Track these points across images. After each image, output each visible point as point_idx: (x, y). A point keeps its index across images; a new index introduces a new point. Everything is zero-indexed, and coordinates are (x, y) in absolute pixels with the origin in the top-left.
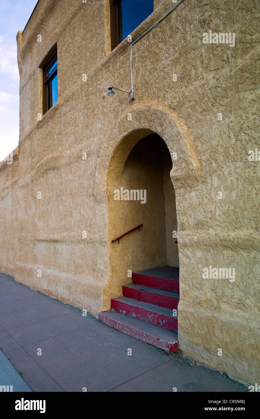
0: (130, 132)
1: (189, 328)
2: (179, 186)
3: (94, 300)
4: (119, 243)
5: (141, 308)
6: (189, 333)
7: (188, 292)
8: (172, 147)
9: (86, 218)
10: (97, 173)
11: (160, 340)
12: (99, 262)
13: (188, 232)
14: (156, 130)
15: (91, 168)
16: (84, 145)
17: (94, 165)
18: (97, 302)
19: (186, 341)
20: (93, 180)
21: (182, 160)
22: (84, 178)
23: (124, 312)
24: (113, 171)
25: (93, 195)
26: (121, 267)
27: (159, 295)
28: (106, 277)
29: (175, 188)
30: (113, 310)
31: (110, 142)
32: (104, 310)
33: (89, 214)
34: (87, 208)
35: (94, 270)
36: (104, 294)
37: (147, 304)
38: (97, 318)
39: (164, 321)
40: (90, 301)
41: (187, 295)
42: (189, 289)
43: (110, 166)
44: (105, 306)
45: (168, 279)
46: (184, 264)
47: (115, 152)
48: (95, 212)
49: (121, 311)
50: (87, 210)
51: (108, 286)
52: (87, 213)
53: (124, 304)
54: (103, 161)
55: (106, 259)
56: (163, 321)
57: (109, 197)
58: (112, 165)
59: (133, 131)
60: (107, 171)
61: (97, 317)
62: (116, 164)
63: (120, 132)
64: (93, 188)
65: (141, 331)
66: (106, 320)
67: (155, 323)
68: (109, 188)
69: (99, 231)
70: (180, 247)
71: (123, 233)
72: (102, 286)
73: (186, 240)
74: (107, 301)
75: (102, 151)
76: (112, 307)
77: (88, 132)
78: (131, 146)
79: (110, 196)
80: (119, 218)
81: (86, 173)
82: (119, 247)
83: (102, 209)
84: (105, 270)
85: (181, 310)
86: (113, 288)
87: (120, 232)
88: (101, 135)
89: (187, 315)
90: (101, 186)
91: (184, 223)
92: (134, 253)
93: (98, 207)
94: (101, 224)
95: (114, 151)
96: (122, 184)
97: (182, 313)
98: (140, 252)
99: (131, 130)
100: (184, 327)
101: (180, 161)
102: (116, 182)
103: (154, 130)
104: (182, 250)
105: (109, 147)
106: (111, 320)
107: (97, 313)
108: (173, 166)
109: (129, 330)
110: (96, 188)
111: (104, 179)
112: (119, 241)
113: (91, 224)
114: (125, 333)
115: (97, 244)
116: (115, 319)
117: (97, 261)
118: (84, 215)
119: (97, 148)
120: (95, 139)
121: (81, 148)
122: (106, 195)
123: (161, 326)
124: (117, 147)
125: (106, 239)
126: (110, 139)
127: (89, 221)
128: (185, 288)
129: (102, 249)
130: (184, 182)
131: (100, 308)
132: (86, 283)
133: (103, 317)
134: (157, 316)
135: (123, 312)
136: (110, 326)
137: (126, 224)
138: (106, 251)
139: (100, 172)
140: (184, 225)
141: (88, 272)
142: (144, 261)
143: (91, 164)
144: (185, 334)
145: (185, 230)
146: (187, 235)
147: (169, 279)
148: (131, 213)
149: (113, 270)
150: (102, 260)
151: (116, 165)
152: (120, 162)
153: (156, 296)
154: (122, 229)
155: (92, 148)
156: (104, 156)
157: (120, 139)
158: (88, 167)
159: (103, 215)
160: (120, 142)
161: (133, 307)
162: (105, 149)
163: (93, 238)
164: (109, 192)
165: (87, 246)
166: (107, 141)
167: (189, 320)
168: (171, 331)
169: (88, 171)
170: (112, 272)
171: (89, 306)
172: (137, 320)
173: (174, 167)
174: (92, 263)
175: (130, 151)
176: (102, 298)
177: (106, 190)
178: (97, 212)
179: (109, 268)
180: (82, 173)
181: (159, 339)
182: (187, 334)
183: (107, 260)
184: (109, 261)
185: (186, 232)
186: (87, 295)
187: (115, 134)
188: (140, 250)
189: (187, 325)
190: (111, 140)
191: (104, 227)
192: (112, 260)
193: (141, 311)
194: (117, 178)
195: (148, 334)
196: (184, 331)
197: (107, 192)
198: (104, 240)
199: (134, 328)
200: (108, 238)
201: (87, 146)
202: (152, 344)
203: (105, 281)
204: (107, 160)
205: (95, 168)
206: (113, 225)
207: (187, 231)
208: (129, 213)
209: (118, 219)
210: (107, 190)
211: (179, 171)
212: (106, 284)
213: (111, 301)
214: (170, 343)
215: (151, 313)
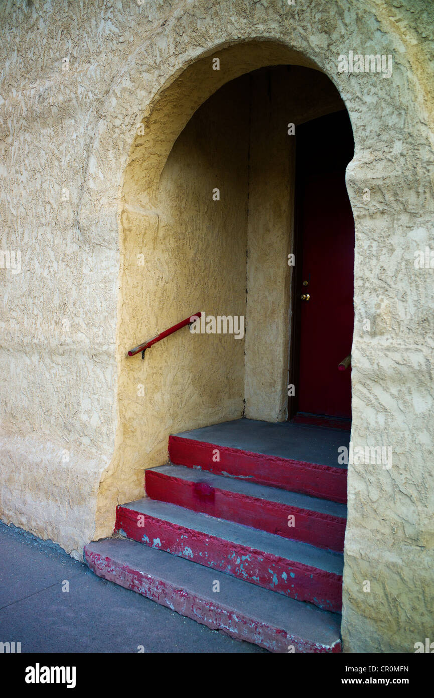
0: (213, 49)
1: (381, 607)
2: (373, 208)
3: (67, 508)
4: (143, 358)
5: (210, 535)
6: (381, 621)
7: (375, 506)
8: (359, 94)
9: (51, 286)
10: (93, 161)
11: (288, 636)
12: (85, 404)
13: (390, 341)
14: (305, 44)
15: (74, 148)
16: (52, 83)
17: (82, 142)
18: (77, 514)
19: (368, 639)
20: (79, 184)
21: (392, 133)
22: (49, 177)
23: (157, 541)
24: (140, 162)
25: (77, 224)
26: (145, 421)
27: (257, 500)
28: (105, 446)
29: (355, 214)
30: (122, 534)
31: (144, 74)
32: (97, 536)
33: (59, 275)
34: (53, 258)
35: (68, 428)
36: (101, 493)
37: (219, 520)
38: (76, 558)
39: (284, 576)
40: (56, 509)
41: (373, 515)
42: (381, 497)
43: (137, 146)
44: (102, 525)
45: (276, 456)
46: (368, 428)
47: (155, 107)
48: (80, 270)
49: (146, 539)
50: (55, 265)
51: (110, 473)
52: (52, 272)
53: (158, 521)
54: (117, 130)
55: (110, 400)
56: (279, 575)
57: (128, 232)
58: (141, 145)
59: (223, 44)
60: (124, 159)
61: (77, 555)
62: (151, 144)
63: (178, 49)
64: (78, 206)
65: (223, 605)
66: (108, 566)
67: (254, 578)
68: (128, 207)
69: (90, 324)
70: (360, 382)
71: (154, 334)
72: (95, 473)
73: (382, 364)
74: (108, 511)
75: (114, 101)
76: (118, 526)
77: (70, 44)
78: (199, 98)
79: (130, 230)
80: (148, 292)
81: (56, 163)
82: (144, 367)
83: (104, 264)
84: (104, 429)
85: (358, 556)
86: (123, 477)
87: (148, 331)
88: (111, 56)
89: (376, 571)
90: (104, 201)
91: (379, 315)
92: (176, 384)
93: (90, 259)
94: (98, 305)
95: (152, 102)
96: (160, 202)
97: (358, 565)
98: (189, 381)
99: (218, 41)
100: (363, 602)
101: (385, 137)
102: (145, 193)
103: (296, 43)
104: (365, 391)
105: (138, 91)
106: (124, 569)
107: (76, 543)
108: (356, 150)
109: (182, 599)
110: (88, 207)
111: (113, 180)
112: (143, 354)
113: (65, 304)
114: (171, 607)
115: (82, 360)
116: (137, 565)
117: (78, 404)
118: (42, 279)
119: (97, 91)
120: (92, 67)
121: (41, 89)
122: (120, 227)
123: (272, 585)
124: (164, 93)
125: (112, 347)
126: (144, 68)
127: (57, 294)
128: (366, 493)
129: (98, 371)
130: (392, 199)
131: (86, 531)
132: (42, 461)
133: (99, 559)
134: (260, 559)
135: (152, 543)
136: (121, 584)
137: (161, 309)
138: (109, 379)
139: (103, 160)
140: (379, 320)
141: (47, 432)
142: (196, 404)
143: (74, 137)
144: (368, 621)
145: (382, 334)
146: (388, 349)
147: (281, 457)
148: (175, 282)
149: (127, 430)
150: (96, 403)
151: (150, 147)
152: (162, 141)
153: (248, 500)
154: (153, 321)
155: (79, 92)
156: (120, 116)
157: (177, 67)
158: (65, 145)
159: (106, 280)
160: (176, 76)
161: (187, 531)
162: (126, 95)
163: (68, 340)
164: (128, 219)
165: (48, 361)
166: (132, 72)
167: (383, 584)
168: (305, 601)
169: (63, 160)
170: (124, 434)
171: (51, 525)
172: (198, 566)
173: (360, 154)
174: (63, 407)
175: (192, 112)
176: (94, 503)
177: (120, 211)
178: (86, 271)
179: (116, 425)
180: (43, 161)
181: (286, 633)
182: (373, 622)
183: (111, 403)
184: (116, 406)
185: (384, 341)
186: (46, 493)
187: (160, 51)
188: (190, 378)
189: (375, 599)
190: (148, 71)
191: (106, 314)
192: (126, 402)
193: (210, 543)
194: (149, 185)
195: (248, 616)
196: (364, 611)
197: (122, 218)
198: (105, 348)
199: (199, 595)
200: (118, 343)
201: (62, 87)
202: (262, 643)
203: (104, 457)
204: (129, 127)
205: (88, 149)
206: (131, 310)
207: (387, 339)
208: (170, 282)
209: (144, 294)
210: (123, 212)
211: (380, 165)
212: (106, 467)
213: (117, 511)
214: (324, 646)
215: (242, 550)
